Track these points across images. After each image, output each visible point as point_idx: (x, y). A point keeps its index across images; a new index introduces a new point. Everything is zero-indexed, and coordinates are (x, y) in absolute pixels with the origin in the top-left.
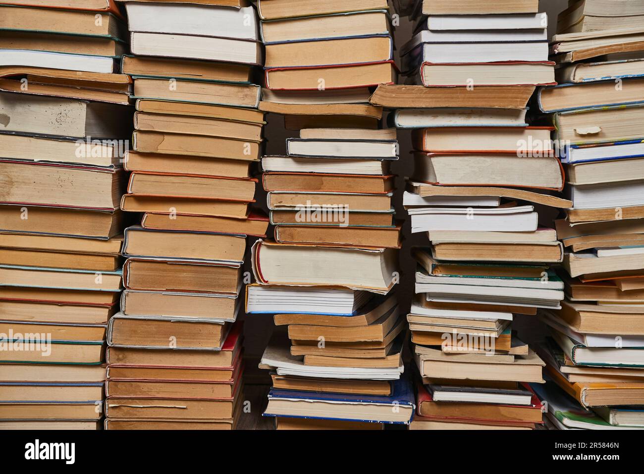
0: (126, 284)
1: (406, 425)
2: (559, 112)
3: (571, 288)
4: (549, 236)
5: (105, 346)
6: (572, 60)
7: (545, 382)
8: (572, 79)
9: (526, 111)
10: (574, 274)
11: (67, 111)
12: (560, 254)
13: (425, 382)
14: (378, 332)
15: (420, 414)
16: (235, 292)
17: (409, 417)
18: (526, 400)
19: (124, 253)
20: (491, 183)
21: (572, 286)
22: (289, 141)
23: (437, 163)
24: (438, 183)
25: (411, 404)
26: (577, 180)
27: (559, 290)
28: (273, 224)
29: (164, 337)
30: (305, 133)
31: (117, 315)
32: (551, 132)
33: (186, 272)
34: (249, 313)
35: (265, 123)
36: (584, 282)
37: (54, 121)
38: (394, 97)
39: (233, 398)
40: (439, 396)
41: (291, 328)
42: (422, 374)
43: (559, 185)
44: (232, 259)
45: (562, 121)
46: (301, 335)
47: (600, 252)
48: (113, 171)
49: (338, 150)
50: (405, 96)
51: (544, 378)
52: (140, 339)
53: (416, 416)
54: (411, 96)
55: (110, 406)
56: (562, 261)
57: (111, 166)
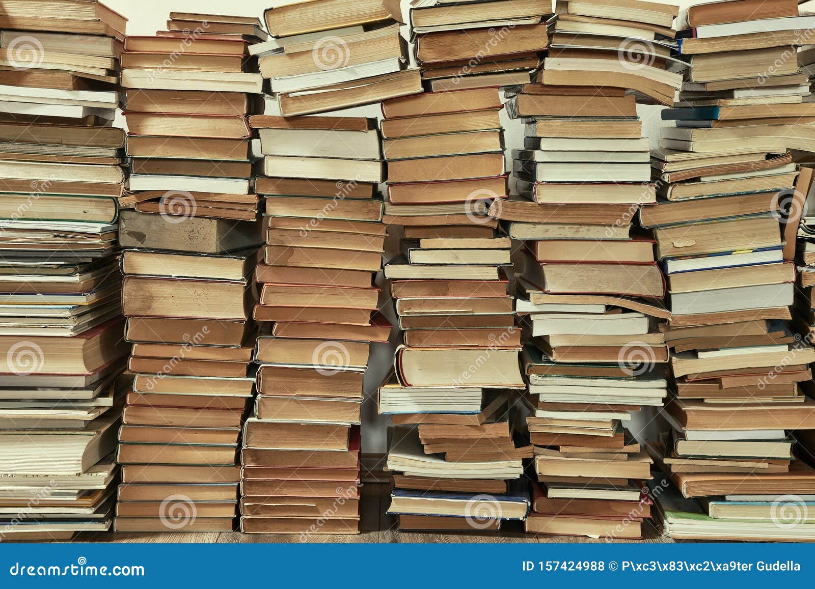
0: (259, 389)
1: (522, 521)
2: (658, 227)
3: (677, 386)
4: (657, 339)
5: (238, 448)
6: (668, 181)
7: (652, 478)
8: (668, 197)
9: (630, 226)
10: (677, 375)
11: (199, 229)
12: (666, 355)
13: (540, 480)
14: (503, 430)
15: (536, 510)
16: (361, 397)
17: (524, 514)
18: (634, 496)
19: (255, 360)
20: (598, 291)
21: (678, 384)
22: (411, 251)
23: (549, 272)
24: (549, 291)
25: (526, 501)
26: (672, 289)
27: (662, 388)
28: (403, 329)
29: (295, 440)
30: (424, 243)
31: (250, 420)
32: (653, 245)
33: (314, 378)
34: (382, 414)
35: (387, 235)
36: (687, 381)
37: (187, 238)
38: (509, 212)
39: (359, 496)
40: (553, 493)
41: (422, 428)
42: (538, 472)
43: (660, 293)
44: (357, 364)
45: (660, 234)
46: (431, 434)
47: (700, 355)
48: (244, 284)
49: (457, 258)
50: (520, 211)
51: (652, 474)
52: (273, 441)
53: (530, 512)
54: (525, 211)
55: (246, 504)
56: (668, 361)
57: (242, 280)
